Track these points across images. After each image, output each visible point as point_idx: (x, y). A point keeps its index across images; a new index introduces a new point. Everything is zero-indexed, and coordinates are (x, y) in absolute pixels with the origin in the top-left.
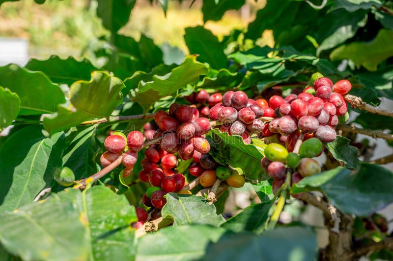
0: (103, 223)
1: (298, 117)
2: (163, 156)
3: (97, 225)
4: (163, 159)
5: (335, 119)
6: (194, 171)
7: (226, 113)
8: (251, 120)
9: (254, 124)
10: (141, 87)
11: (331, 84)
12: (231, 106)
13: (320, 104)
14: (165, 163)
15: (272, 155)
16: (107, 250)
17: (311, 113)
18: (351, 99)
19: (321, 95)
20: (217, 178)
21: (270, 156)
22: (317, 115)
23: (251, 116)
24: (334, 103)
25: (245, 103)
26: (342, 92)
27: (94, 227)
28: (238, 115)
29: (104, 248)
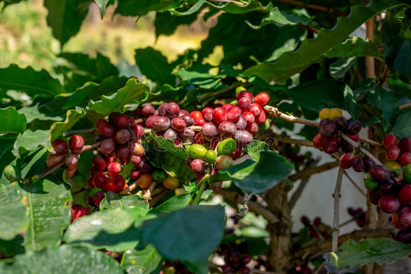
0: (44, 206)
1: (218, 122)
2: (110, 163)
3: (39, 209)
4: (109, 167)
5: (255, 126)
6: (134, 175)
7: (160, 122)
8: (181, 127)
9: (185, 131)
10: (91, 105)
11: (251, 96)
12: (165, 116)
13: (237, 112)
14: (110, 170)
15: (194, 153)
16: (46, 224)
17: (230, 120)
18: (269, 109)
19: (241, 106)
20: (153, 180)
21: (192, 154)
22: (235, 121)
23: (182, 124)
24: (253, 113)
25: (177, 114)
26: (261, 104)
27: (36, 210)
28: (171, 124)
29: (43, 223)
